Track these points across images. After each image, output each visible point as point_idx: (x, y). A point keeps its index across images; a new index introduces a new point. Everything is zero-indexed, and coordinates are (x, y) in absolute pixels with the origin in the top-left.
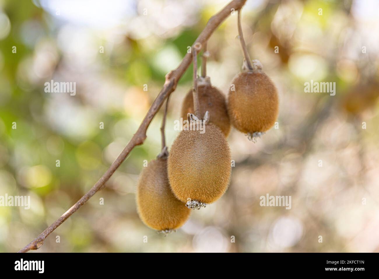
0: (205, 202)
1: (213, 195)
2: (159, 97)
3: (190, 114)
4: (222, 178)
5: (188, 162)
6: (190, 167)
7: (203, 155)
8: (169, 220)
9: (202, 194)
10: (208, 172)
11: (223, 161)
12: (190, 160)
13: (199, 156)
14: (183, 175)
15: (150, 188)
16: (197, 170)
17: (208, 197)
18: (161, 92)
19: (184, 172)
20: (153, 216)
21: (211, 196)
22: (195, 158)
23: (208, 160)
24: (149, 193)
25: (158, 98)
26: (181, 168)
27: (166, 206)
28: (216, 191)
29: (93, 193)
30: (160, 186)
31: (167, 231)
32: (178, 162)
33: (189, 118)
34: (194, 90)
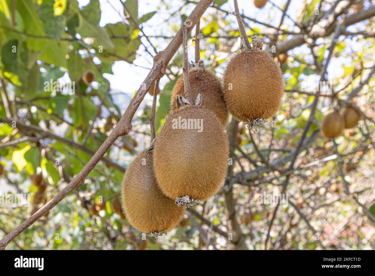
0: (197, 198)
1: (207, 190)
4: (218, 168)
5: (175, 149)
6: (177, 156)
8: (158, 221)
9: (193, 187)
10: (200, 161)
11: (218, 148)
12: (178, 147)
13: (188, 142)
14: (170, 165)
16: (186, 158)
17: (201, 191)
19: (171, 161)
20: (139, 216)
21: (204, 190)
22: (184, 144)
23: (200, 146)
26: (167, 157)
27: (153, 204)
28: (210, 184)
29: (70, 191)
31: (156, 233)
32: (164, 150)
33: (178, 100)
34: (184, 70)
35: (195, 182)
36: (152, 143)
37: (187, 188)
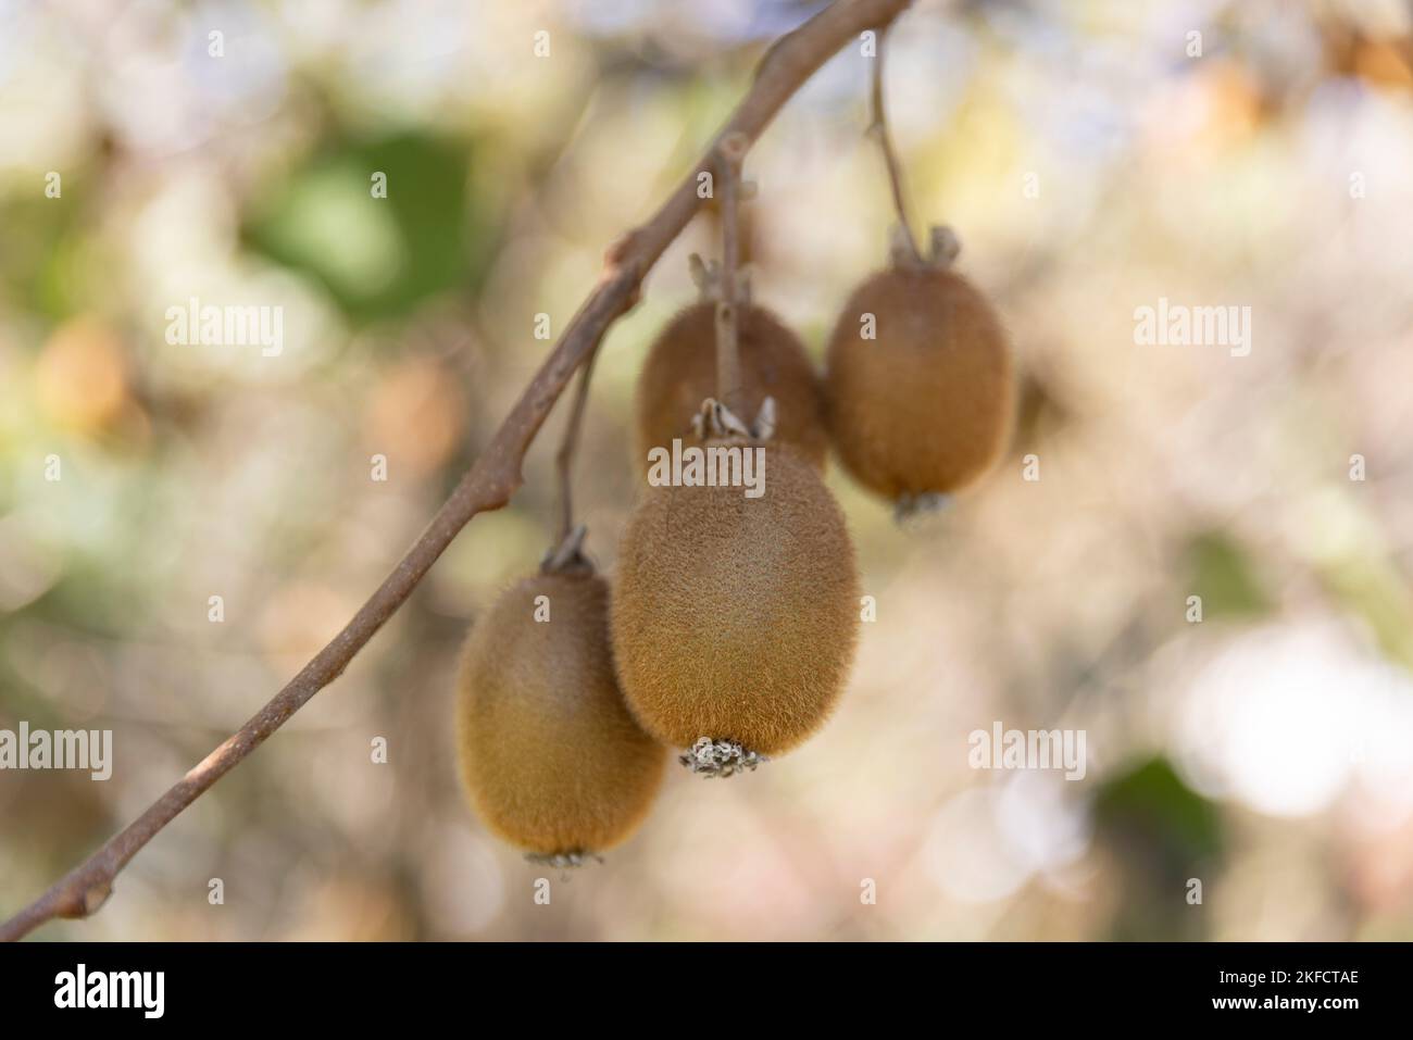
3: (714, 405)
5: (719, 588)
6: (727, 611)
7: (778, 563)
12: (727, 581)
15: (531, 687)
16: (756, 622)
17: (786, 729)
19: (701, 626)
21: (793, 728)
22: (748, 574)
24: (522, 702)
33: (707, 417)
34: (726, 314)
35: (777, 701)
36: (570, 543)
37: (748, 715)
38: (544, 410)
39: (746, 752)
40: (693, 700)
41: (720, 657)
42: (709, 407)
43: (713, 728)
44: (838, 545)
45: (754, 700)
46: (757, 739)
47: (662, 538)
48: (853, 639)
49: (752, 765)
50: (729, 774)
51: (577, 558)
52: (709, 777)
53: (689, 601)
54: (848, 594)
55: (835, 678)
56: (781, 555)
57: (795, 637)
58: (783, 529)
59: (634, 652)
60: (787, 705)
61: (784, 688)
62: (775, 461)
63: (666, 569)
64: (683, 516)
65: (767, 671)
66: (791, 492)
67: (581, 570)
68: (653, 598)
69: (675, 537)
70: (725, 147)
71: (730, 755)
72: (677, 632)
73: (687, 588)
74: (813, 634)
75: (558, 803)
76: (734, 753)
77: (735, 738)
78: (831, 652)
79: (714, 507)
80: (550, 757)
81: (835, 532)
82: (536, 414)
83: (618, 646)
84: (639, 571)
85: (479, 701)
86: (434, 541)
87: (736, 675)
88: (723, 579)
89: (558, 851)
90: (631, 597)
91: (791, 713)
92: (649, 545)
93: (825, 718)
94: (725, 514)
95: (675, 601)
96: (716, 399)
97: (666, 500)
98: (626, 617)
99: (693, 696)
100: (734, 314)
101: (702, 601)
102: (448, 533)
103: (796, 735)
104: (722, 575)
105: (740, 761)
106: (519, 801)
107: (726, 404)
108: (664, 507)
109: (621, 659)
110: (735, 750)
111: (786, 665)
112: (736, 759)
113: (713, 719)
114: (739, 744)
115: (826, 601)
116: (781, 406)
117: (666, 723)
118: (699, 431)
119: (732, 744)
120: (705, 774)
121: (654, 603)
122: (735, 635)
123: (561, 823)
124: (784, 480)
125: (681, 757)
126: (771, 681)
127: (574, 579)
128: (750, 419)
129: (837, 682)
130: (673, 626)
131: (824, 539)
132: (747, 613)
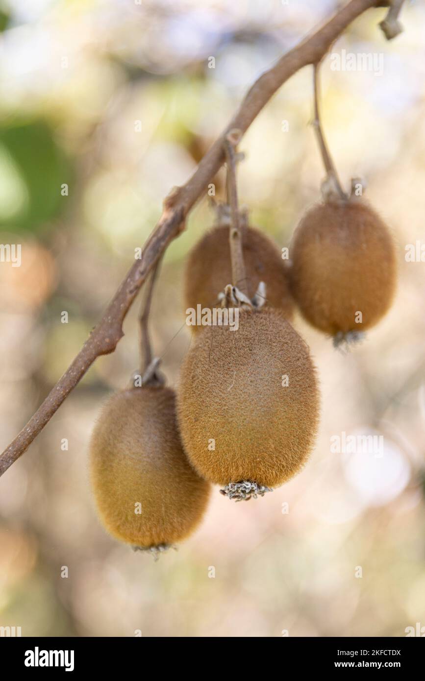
2: (149, 247)
3: (232, 288)
5: (241, 395)
6: (246, 407)
12: (246, 390)
13: (267, 383)
15: (134, 453)
18: (154, 236)
22: (257, 386)
24: (129, 462)
25: (148, 249)
26: (224, 408)
27: (170, 493)
30: (156, 447)
31: (161, 549)
33: (228, 295)
34: (235, 234)
35: (276, 457)
36: (151, 369)
37: (261, 466)
38: (133, 294)
39: (259, 487)
40: (229, 459)
41: (244, 434)
42: (229, 289)
43: (240, 474)
44: (307, 366)
45: (263, 458)
46: (266, 479)
47: (207, 367)
48: (317, 419)
49: (262, 493)
50: (249, 499)
51: (155, 377)
52: (238, 501)
53: (224, 403)
54: (313, 394)
55: (308, 442)
56: (276, 374)
57: (286, 420)
58: (276, 360)
59: (193, 432)
60: (282, 460)
61: (280, 450)
62: (268, 319)
63: (210, 385)
64: (218, 353)
65: (271, 441)
66: (279, 337)
67: (158, 385)
68: (203, 402)
69: (214, 366)
70: (229, 137)
71: (250, 489)
72: (218, 420)
73: (223, 395)
74: (295, 418)
75: (152, 519)
76: (253, 488)
77: (253, 479)
78: (306, 428)
79: (236, 348)
80: (147, 494)
81: (304, 359)
82: (129, 297)
83: (183, 429)
84: (194, 385)
85: (104, 462)
86: (75, 373)
87: (253, 445)
88: (243, 389)
89: (152, 545)
90: (189, 401)
91: (284, 464)
92: (199, 370)
93: (303, 465)
94: (242, 351)
95: (216, 403)
96: (233, 285)
97: (207, 344)
98: (188, 412)
99: (229, 456)
100: (239, 234)
101: (232, 402)
102: (83, 368)
103: (287, 475)
104: (242, 387)
105: (256, 492)
106: (129, 518)
107: (238, 287)
108: (206, 348)
109: (185, 436)
110: (253, 486)
111: (281, 437)
112: (254, 491)
113: (241, 468)
114: (255, 482)
115: (302, 399)
116: (269, 286)
117: (213, 472)
118: (223, 303)
119: (251, 482)
120: (236, 499)
121: (204, 404)
122: (251, 421)
123: (154, 529)
124: (274, 330)
125: (221, 490)
126: (273, 446)
127: (154, 390)
128: (251, 295)
129: (309, 444)
130: (216, 418)
131: (299, 363)
132: (258, 408)
